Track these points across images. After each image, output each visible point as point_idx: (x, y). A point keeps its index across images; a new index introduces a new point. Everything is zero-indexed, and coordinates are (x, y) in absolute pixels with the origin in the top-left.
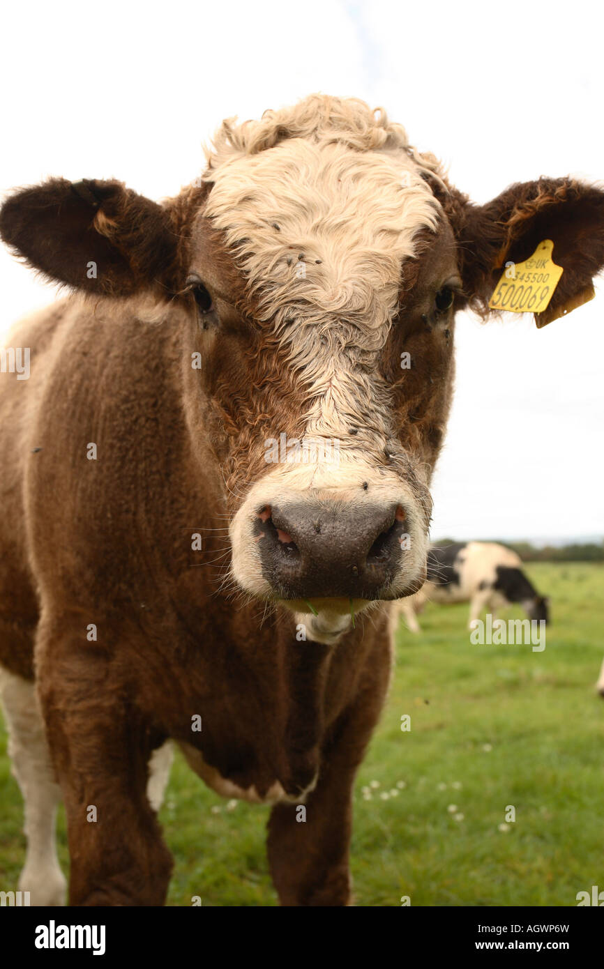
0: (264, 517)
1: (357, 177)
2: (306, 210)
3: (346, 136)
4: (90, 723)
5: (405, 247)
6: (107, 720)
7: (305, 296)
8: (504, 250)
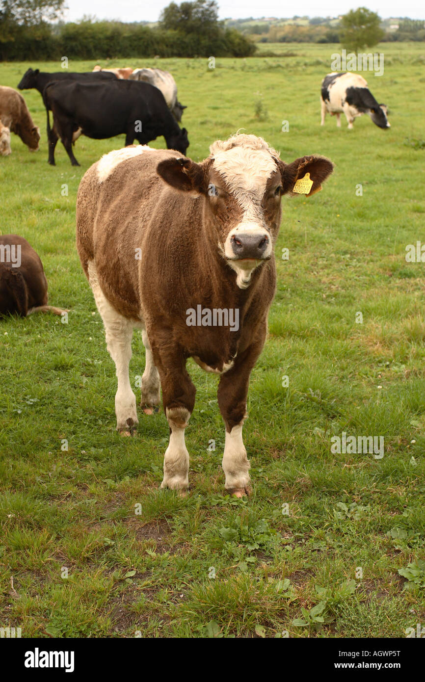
0: (233, 238)
1: (254, 157)
2: (241, 165)
3: (251, 146)
4: (167, 353)
5: (269, 176)
6: (173, 352)
7: (242, 186)
8: (297, 176)
